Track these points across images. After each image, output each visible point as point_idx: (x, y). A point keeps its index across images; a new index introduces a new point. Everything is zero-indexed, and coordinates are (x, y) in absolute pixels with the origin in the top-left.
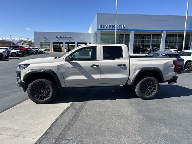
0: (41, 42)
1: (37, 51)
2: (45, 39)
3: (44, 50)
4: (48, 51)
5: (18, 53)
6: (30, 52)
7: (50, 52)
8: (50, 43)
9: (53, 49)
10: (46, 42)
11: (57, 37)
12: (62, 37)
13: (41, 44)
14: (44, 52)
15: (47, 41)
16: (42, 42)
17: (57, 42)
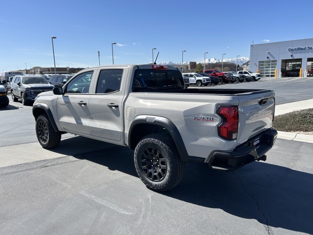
0: (260, 62)
1: (243, 77)
2: (269, 56)
3: (259, 76)
4: (272, 76)
5: (204, 81)
6: (228, 78)
7: (275, 77)
8: (276, 61)
9: (281, 72)
10: (269, 62)
11: (292, 50)
12: (302, 49)
13: (260, 65)
14: (257, 78)
15: (272, 59)
16: (263, 62)
17: (291, 58)
